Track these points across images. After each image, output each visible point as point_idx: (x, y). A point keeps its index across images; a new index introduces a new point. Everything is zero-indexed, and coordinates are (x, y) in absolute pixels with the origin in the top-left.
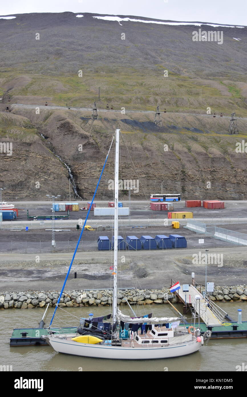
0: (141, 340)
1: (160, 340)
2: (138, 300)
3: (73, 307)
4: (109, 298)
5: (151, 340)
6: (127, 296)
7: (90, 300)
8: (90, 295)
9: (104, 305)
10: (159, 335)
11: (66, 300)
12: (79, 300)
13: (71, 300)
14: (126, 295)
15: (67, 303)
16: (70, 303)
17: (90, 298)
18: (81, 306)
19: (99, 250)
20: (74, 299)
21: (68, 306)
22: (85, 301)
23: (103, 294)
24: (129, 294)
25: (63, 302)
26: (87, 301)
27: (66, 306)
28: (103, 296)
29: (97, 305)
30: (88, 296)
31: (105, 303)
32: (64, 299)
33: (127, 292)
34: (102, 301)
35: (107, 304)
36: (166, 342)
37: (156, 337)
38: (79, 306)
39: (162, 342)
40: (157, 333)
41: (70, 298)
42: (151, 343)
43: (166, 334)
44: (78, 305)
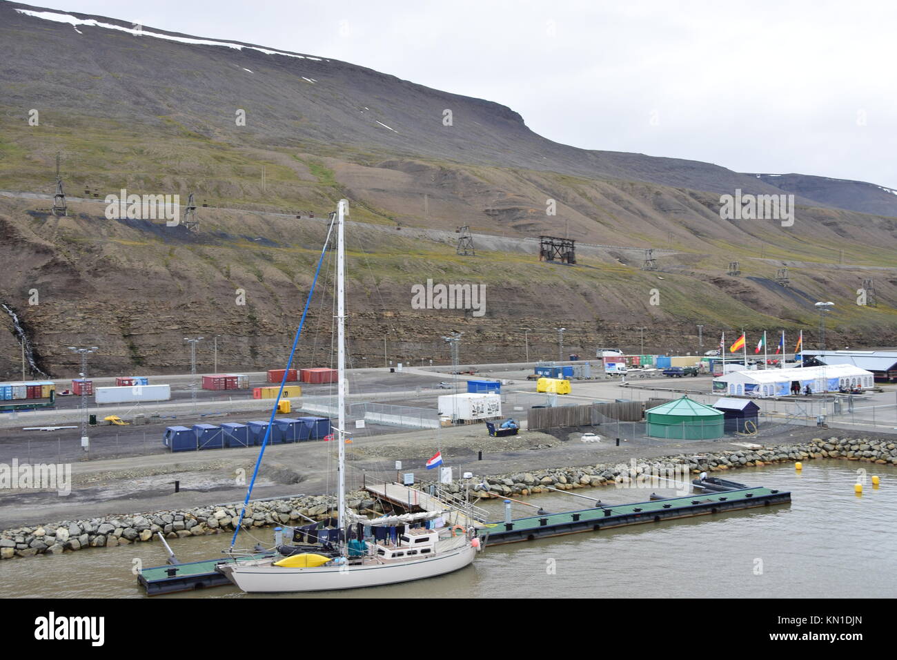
0: (388, 553)
1: (419, 550)
2: (318, 513)
3: (204, 534)
4: (267, 514)
5: (405, 551)
6: (296, 508)
7: (233, 520)
8: (232, 512)
9: (260, 527)
10: (417, 541)
11: (189, 524)
12: (213, 522)
13: (198, 524)
14: (295, 506)
15: (194, 530)
16: (198, 528)
17: (232, 517)
18: (219, 532)
19: (175, 451)
20: (204, 521)
21: (195, 533)
22: (225, 522)
23: (254, 508)
24: (299, 504)
25: (185, 529)
26: (229, 522)
27: (192, 535)
28: (255, 510)
29: (248, 528)
30: (228, 514)
31: (263, 522)
32: (185, 523)
33: (294, 502)
34: (255, 520)
35: (266, 524)
36: (428, 551)
37: (411, 545)
38: (216, 533)
39: (423, 551)
40: (413, 538)
41: (196, 519)
42: (406, 556)
43: (427, 539)
44: (213, 531)
